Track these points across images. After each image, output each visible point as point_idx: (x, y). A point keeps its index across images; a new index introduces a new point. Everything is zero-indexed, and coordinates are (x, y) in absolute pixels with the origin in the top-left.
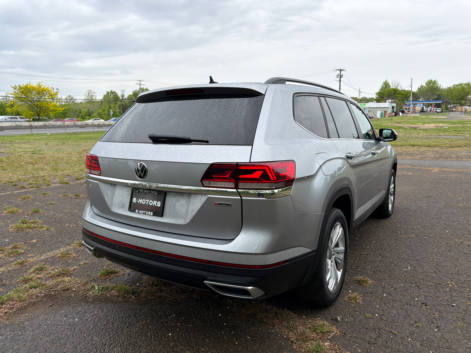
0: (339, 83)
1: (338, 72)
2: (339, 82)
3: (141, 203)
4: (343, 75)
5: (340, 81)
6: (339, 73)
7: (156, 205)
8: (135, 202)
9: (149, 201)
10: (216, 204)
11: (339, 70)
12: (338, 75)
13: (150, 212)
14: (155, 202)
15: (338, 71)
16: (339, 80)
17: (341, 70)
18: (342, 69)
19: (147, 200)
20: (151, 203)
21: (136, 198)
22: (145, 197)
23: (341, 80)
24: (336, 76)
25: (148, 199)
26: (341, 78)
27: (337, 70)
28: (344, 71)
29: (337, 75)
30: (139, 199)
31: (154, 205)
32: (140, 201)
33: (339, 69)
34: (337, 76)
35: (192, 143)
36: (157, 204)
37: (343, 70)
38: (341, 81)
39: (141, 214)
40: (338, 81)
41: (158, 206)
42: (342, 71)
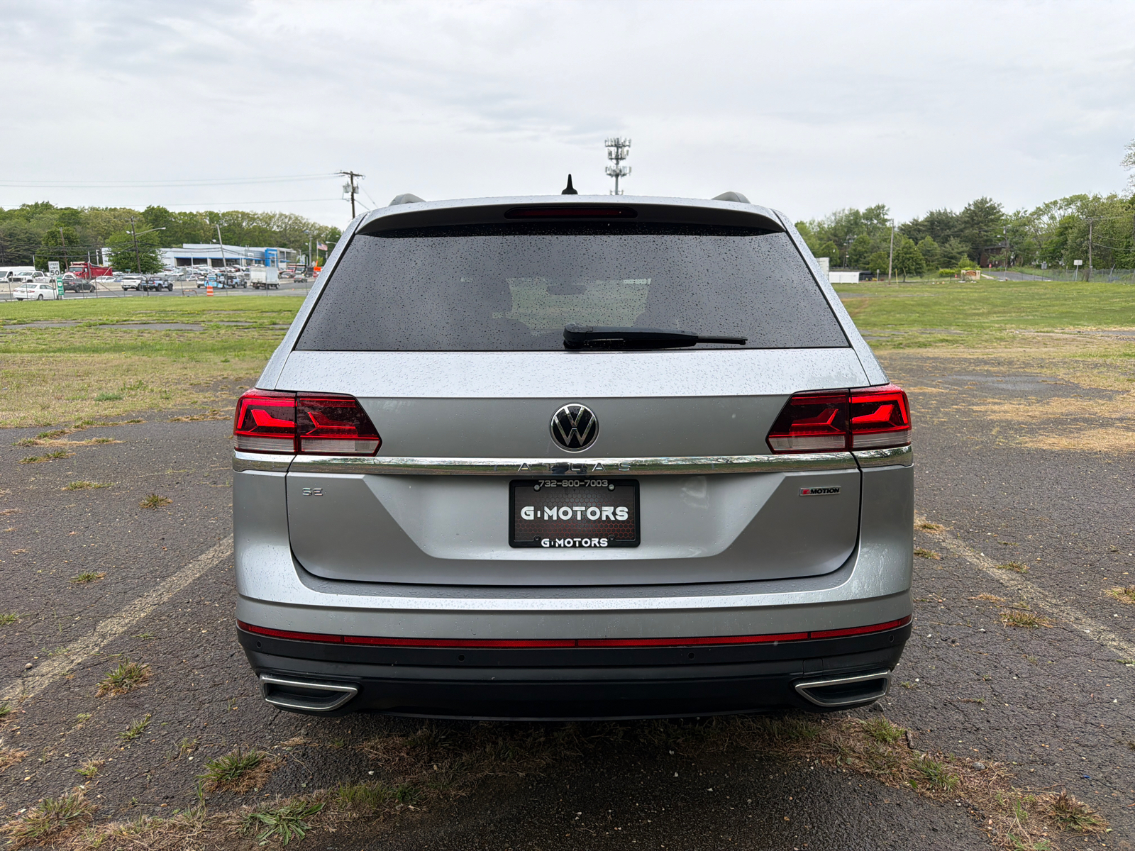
0: (351, 205)
1: (347, 179)
2: (351, 202)
3: (555, 518)
4: (357, 187)
5: (353, 200)
6: (350, 183)
7: (612, 518)
8: (532, 517)
9: (586, 511)
10: (805, 492)
11: (347, 173)
12: (348, 185)
13: (597, 540)
14: (608, 511)
15: (347, 176)
16: (351, 197)
17: (352, 175)
18: (354, 173)
19: (575, 508)
20: (593, 513)
21: (532, 508)
22: (567, 500)
23: (355, 198)
24: (342, 189)
25: (579, 504)
26: (355, 195)
27: (344, 173)
28: (360, 177)
29: (344, 185)
30: (546, 509)
31: (604, 518)
32: (551, 513)
33: (349, 172)
34: (346, 187)
35: (698, 345)
36: (614, 514)
37: (356, 175)
38: (355, 202)
39: (566, 549)
40: (348, 201)
41: (619, 518)
42: (355, 178)
